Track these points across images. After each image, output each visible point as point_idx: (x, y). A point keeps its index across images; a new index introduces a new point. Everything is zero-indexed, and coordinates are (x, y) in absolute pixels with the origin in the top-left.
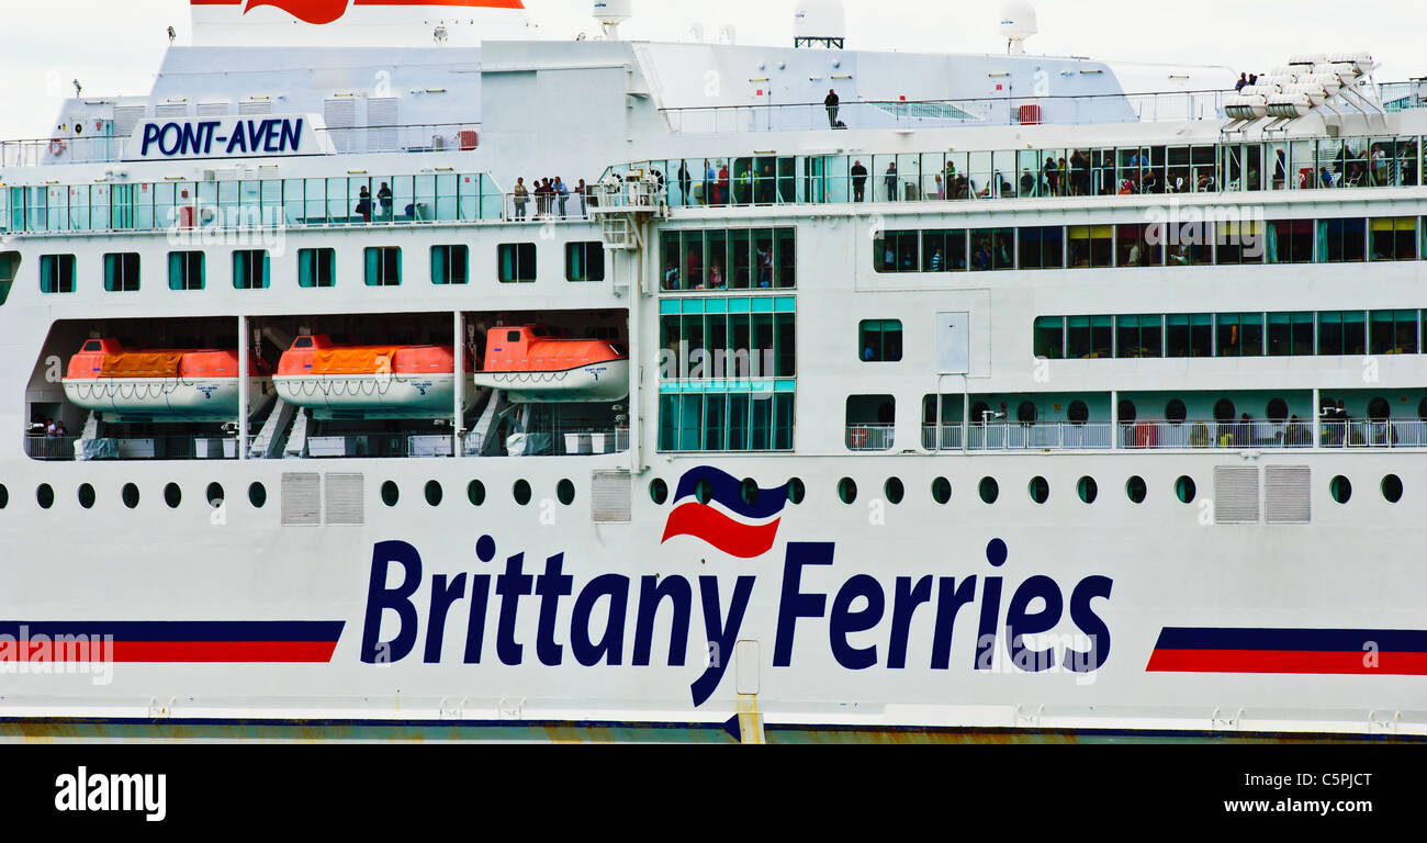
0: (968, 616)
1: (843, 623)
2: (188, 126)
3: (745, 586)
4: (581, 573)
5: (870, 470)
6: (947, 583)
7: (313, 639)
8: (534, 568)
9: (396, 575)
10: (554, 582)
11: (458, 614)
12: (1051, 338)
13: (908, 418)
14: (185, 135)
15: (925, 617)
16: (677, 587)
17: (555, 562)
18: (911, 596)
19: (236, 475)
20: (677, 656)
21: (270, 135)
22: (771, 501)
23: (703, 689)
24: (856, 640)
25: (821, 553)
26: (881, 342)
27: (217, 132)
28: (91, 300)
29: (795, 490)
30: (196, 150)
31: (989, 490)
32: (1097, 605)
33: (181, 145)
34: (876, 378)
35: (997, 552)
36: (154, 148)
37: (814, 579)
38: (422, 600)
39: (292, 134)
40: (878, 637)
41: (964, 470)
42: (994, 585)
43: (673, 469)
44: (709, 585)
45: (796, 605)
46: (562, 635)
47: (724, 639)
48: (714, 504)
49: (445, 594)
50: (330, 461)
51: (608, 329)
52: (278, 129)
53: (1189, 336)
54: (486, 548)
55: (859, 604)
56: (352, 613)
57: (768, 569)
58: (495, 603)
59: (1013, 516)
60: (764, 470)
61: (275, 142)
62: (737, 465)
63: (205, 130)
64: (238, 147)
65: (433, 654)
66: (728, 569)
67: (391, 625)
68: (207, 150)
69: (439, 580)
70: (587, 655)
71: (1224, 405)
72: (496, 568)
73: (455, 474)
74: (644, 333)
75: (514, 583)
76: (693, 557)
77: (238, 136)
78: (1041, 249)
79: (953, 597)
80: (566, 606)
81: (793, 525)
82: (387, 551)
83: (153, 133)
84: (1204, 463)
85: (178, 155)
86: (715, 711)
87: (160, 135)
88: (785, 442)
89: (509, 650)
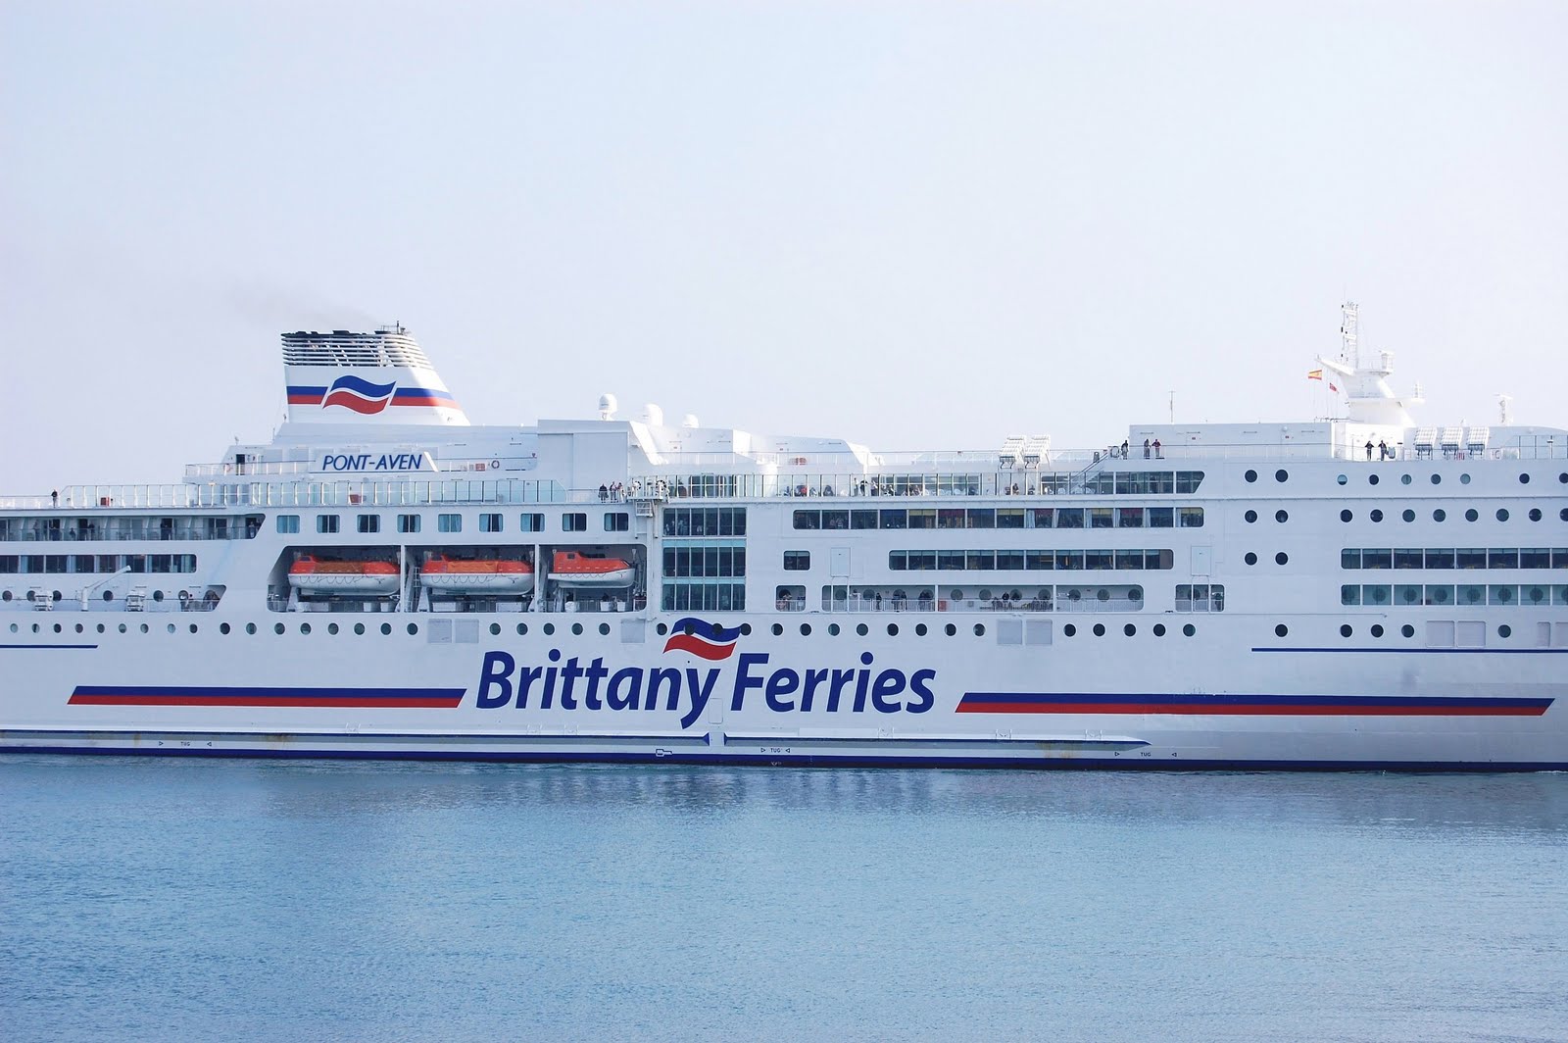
0: (849, 690)
1: (773, 690)
2: (351, 457)
3: (713, 674)
4: (613, 667)
5: (791, 621)
6: (837, 673)
7: (450, 697)
8: (585, 664)
9: (498, 667)
10: (597, 670)
11: (537, 687)
12: (898, 561)
13: (814, 598)
14: (349, 462)
15: (823, 690)
16: (673, 674)
17: (597, 662)
18: (813, 679)
19: (400, 619)
20: (672, 704)
21: (402, 461)
23: (687, 722)
24: (781, 698)
25: (763, 658)
26: (797, 561)
27: (368, 460)
28: (310, 535)
29: (745, 629)
30: (356, 467)
31: (862, 630)
32: (926, 682)
33: (347, 464)
34: (794, 578)
35: (867, 658)
36: (330, 467)
37: (754, 670)
38: (515, 679)
39: (416, 462)
40: (797, 697)
41: (848, 621)
42: (864, 675)
43: (672, 618)
44: (692, 674)
45: (743, 682)
46: (602, 694)
47: (699, 702)
48: (695, 635)
49: (528, 677)
50: (448, 611)
51: (634, 556)
52: (408, 459)
53: (983, 561)
54: (555, 655)
55: (784, 682)
56: (471, 686)
57: (729, 667)
58: (560, 682)
59: (877, 642)
60: (728, 620)
61: (404, 465)
62: (710, 617)
63: (362, 459)
64: (382, 467)
65: (522, 703)
66: (703, 666)
67: (495, 691)
68: (363, 468)
69: (525, 670)
70: (616, 704)
71: (984, 592)
72: (561, 664)
73: (536, 619)
74: (654, 562)
75: (572, 670)
76: (682, 660)
77: (383, 461)
78: (894, 519)
79: (839, 680)
80: (603, 683)
81: (743, 645)
82: (491, 658)
83: (329, 460)
84: (991, 619)
85: (345, 470)
86: (695, 730)
87: (334, 461)
88: (739, 605)
89: (569, 703)
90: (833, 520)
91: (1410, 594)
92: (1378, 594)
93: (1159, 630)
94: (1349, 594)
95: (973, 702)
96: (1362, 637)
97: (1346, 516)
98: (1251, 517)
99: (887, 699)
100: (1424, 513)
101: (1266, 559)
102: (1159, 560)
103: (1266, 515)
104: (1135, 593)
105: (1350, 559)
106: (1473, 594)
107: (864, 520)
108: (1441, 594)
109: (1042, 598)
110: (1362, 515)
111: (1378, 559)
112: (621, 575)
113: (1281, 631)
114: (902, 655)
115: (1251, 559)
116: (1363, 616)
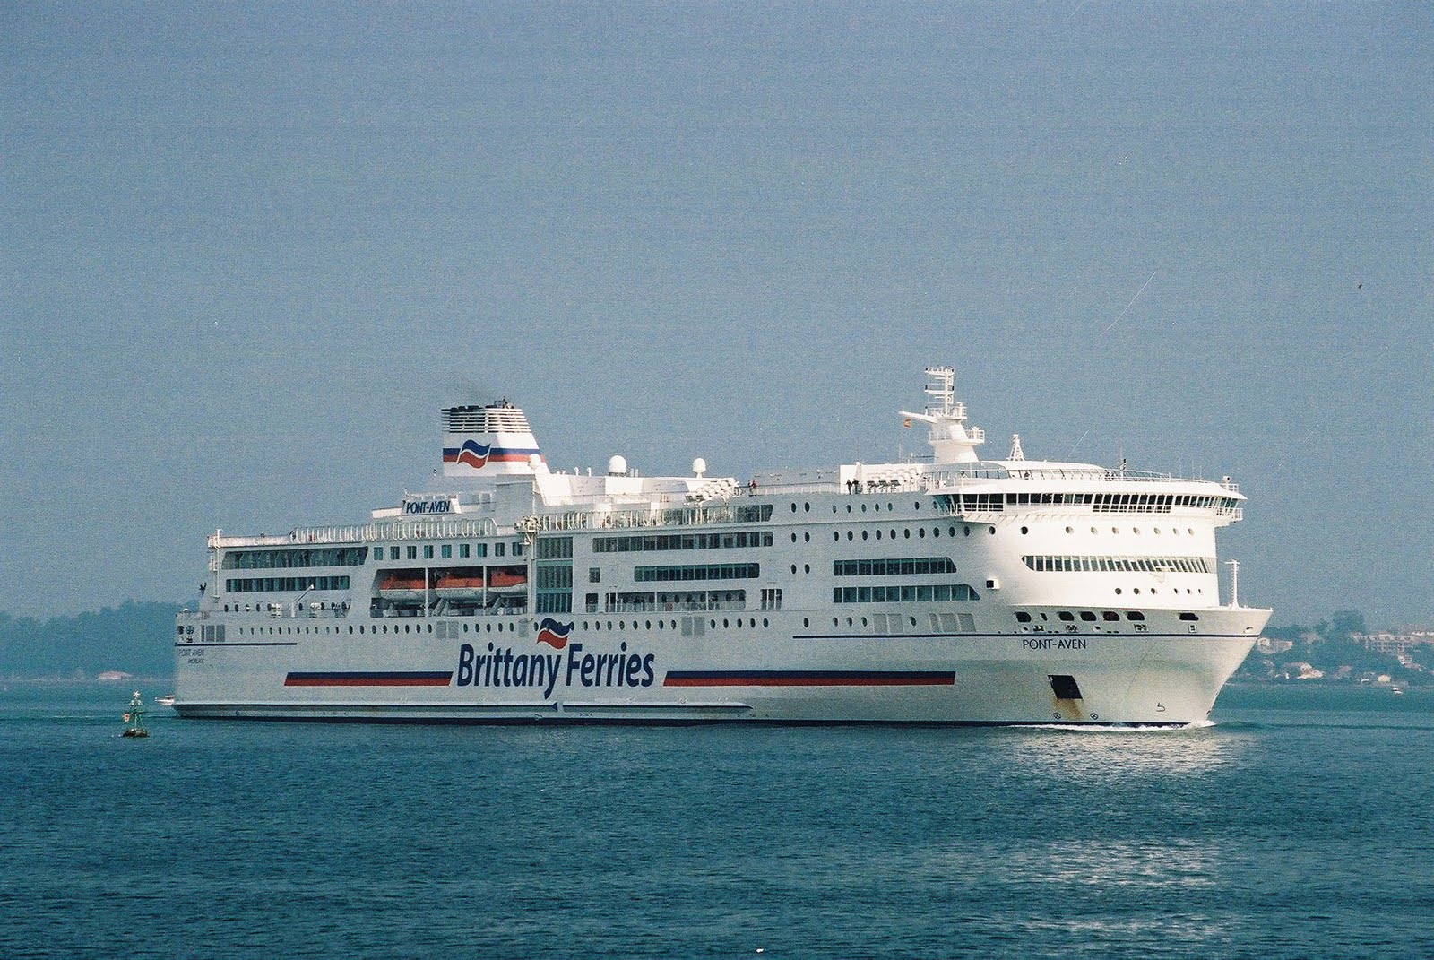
0: (616, 670)
1: (585, 671)
2: (419, 504)
3: (559, 658)
4: (515, 655)
5: (592, 619)
6: (611, 656)
7: (446, 677)
8: (503, 653)
9: (467, 656)
10: (508, 657)
11: (483, 669)
12: (639, 574)
13: (602, 601)
14: (418, 507)
15: (605, 670)
16: (541, 659)
17: (509, 651)
18: (601, 661)
19: (425, 621)
20: (540, 683)
21: (441, 506)
22: (566, 629)
23: (547, 693)
24: (587, 676)
25: (579, 647)
26: (595, 575)
27: (426, 505)
28: (387, 562)
29: (572, 625)
30: (421, 511)
31: (622, 625)
32: (650, 663)
33: (417, 509)
34: (594, 588)
35: (624, 646)
36: (410, 511)
37: (576, 656)
38: (474, 664)
39: (447, 507)
40: (593, 675)
41: (616, 619)
42: (623, 657)
43: (540, 619)
44: (549, 658)
45: (573, 665)
46: (510, 675)
47: (553, 679)
48: (550, 630)
49: (479, 664)
51: (523, 571)
52: (443, 504)
54: (491, 646)
55: (588, 664)
56: (455, 668)
57: (565, 652)
58: (493, 665)
59: (628, 633)
60: (564, 619)
61: (442, 508)
62: (557, 617)
63: (423, 505)
64: (432, 510)
65: (476, 682)
66: (554, 652)
67: (465, 672)
68: (423, 511)
69: (478, 657)
70: (517, 682)
72: (493, 653)
73: (483, 621)
74: (532, 578)
75: (498, 658)
76: (545, 649)
77: (432, 506)
78: (636, 544)
79: (612, 662)
80: (511, 665)
81: (572, 638)
82: (465, 647)
83: (409, 506)
84: (679, 616)
85: (417, 512)
86: (551, 701)
87: (412, 507)
88: (570, 609)
89: (497, 682)
90: (611, 544)
91: (866, 595)
92: (851, 594)
93: (753, 623)
94: (837, 595)
95: (675, 678)
96: (843, 626)
97: (836, 536)
98: (794, 537)
99: (633, 677)
100: (872, 533)
101: (800, 569)
102: (753, 571)
103: (801, 537)
104: (741, 595)
105: (838, 569)
106: (894, 592)
107: (623, 545)
108: (879, 594)
109: (701, 600)
110: (843, 534)
112: (518, 587)
113: (806, 622)
114: (639, 645)
115: (794, 569)
116: (843, 611)
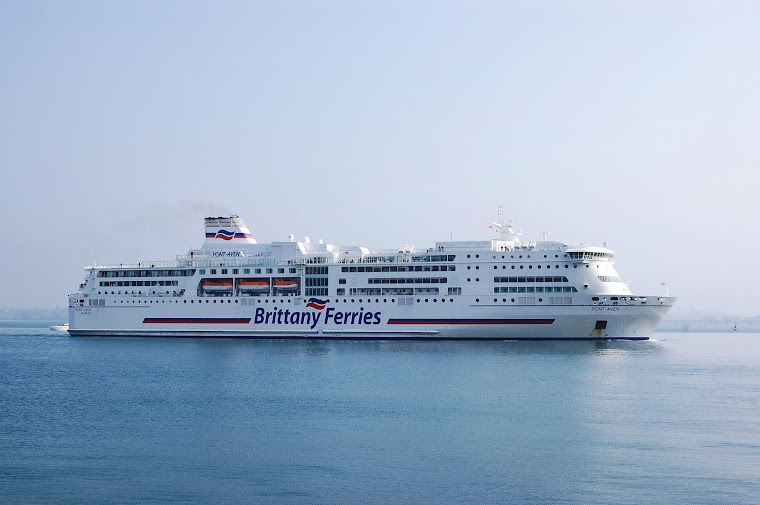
0: (357, 318)
1: (336, 318)
3: (319, 314)
4: (292, 312)
5: (341, 298)
6: (354, 313)
7: (247, 321)
8: (284, 311)
9: (260, 312)
10: (287, 313)
11: (271, 318)
12: (370, 281)
13: (347, 292)
14: (220, 254)
15: (350, 318)
16: (309, 314)
17: (287, 310)
18: (347, 316)
19: (233, 299)
20: (308, 323)
21: (234, 254)
22: (324, 302)
23: (312, 327)
24: (338, 321)
25: (333, 309)
26: (343, 281)
27: (225, 253)
28: (208, 275)
29: (328, 301)
31: (361, 301)
32: (378, 316)
34: (342, 286)
35: (362, 309)
36: (214, 256)
37: (331, 313)
38: (265, 316)
39: (238, 254)
40: (343, 320)
41: (357, 299)
42: (361, 313)
43: (308, 298)
44: (314, 314)
45: (328, 316)
46: (289, 320)
47: (316, 322)
48: (314, 303)
49: (268, 315)
50: (247, 297)
51: (297, 280)
52: (236, 253)
53: (393, 281)
54: (276, 308)
55: (339, 316)
56: (253, 317)
57: (324, 312)
58: (277, 316)
59: (365, 304)
60: (323, 298)
62: (318, 297)
63: (223, 253)
65: (267, 322)
66: (317, 311)
67: (259, 319)
68: (223, 256)
69: (267, 313)
70: (293, 323)
71: (395, 290)
72: (277, 311)
73: (271, 298)
74: (303, 282)
75: (280, 313)
76: (311, 310)
77: (229, 254)
78: (369, 269)
79: (354, 315)
80: (289, 316)
81: (327, 305)
82: (258, 309)
83: (214, 253)
84: (396, 298)
85: (219, 256)
86: (314, 330)
87: (216, 254)
88: (327, 294)
89: (280, 322)
90: (353, 269)
91: (514, 290)
92: (505, 290)
93: (443, 300)
94: (496, 290)
95: (391, 321)
96: (500, 302)
97: (495, 267)
98: (469, 268)
99: (368, 321)
100: (517, 267)
101: (473, 280)
102: (444, 280)
103: (473, 268)
104: (437, 290)
105: (496, 280)
106: (531, 289)
107: (361, 270)
108: (522, 290)
109: (411, 292)
110: (500, 267)
111: (504, 280)
112: (295, 285)
113: (477, 300)
114: (372, 308)
115: (469, 280)
116: (500, 296)
